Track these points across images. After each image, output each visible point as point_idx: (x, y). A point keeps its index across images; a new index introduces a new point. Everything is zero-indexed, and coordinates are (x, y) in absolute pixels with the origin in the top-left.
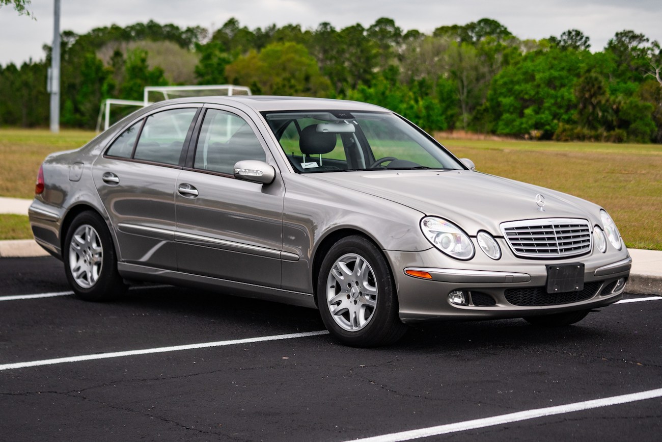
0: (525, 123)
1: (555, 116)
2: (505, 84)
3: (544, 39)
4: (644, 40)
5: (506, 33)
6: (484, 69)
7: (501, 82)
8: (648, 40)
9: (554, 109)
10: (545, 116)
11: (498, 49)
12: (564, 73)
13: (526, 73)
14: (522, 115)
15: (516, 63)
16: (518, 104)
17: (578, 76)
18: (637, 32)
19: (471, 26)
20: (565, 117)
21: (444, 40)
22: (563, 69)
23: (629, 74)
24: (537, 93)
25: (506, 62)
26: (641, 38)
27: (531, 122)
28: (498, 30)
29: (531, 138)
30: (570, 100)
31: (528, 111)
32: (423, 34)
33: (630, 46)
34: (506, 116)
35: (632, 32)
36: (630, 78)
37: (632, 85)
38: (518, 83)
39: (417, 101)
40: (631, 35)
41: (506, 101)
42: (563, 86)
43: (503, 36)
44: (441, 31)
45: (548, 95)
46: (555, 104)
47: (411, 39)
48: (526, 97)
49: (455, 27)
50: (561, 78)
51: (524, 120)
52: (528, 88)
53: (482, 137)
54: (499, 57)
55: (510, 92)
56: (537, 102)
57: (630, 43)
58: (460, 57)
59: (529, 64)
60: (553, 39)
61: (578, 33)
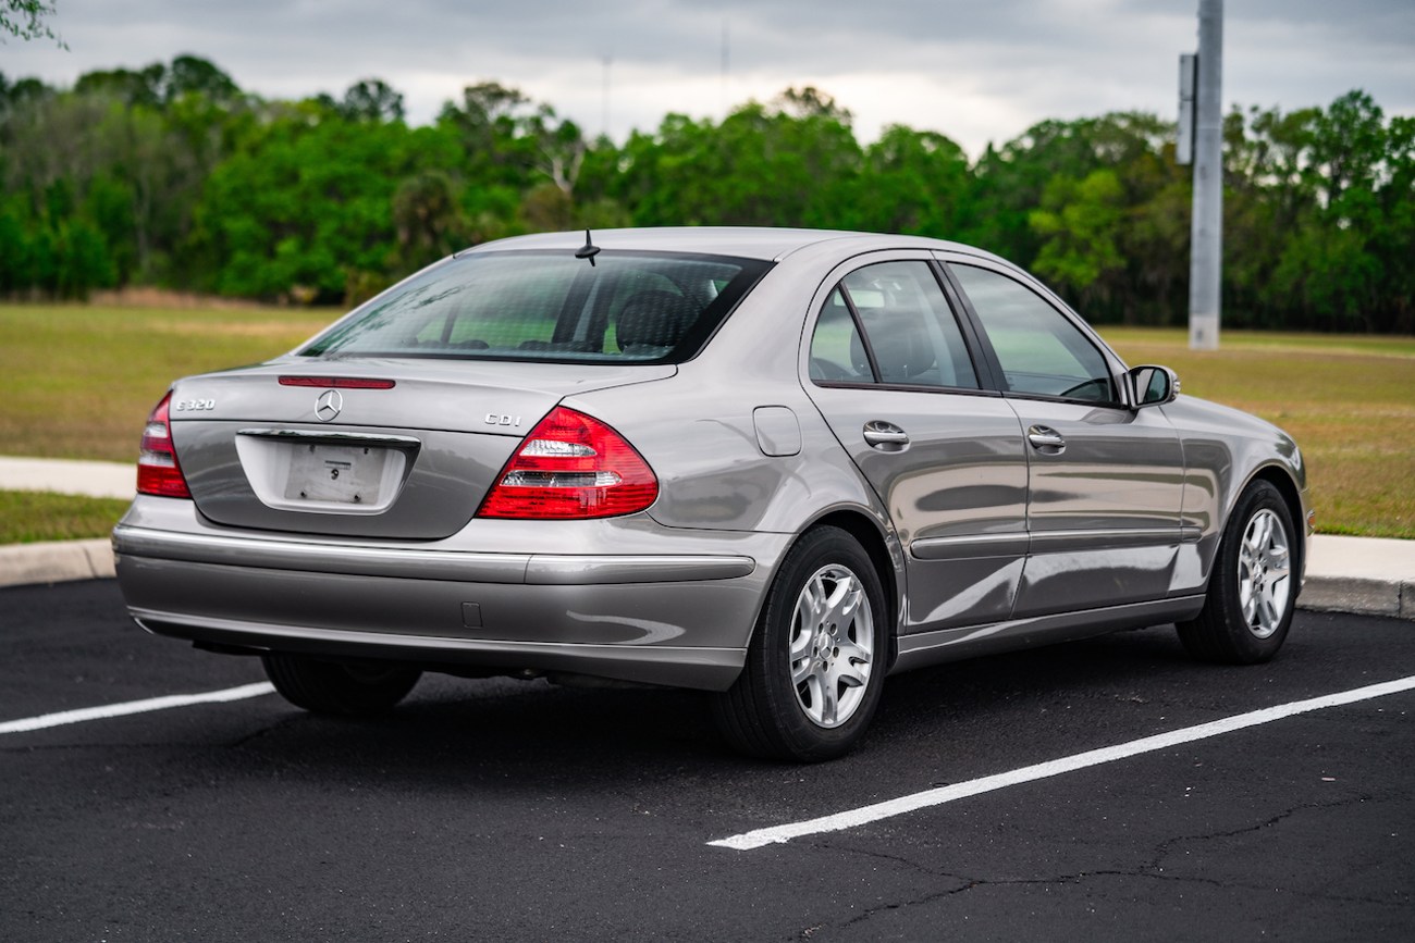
0: (278, 270)
1: (342, 257)
2: (235, 192)
3: (308, 101)
4: (522, 102)
5: (227, 87)
6: (185, 160)
7: (226, 187)
8: (528, 100)
9: (340, 241)
10: (320, 256)
11: (212, 119)
12: (359, 168)
13: (279, 169)
14: (271, 254)
15: (254, 150)
16: (263, 233)
17: (388, 172)
18: (507, 84)
19: (156, 72)
20: (363, 258)
21: (98, 99)
22: (355, 160)
23: (492, 171)
24: (305, 211)
25: (229, 146)
26: (515, 97)
27: (291, 269)
28: (212, 82)
29: (294, 303)
30: (372, 225)
31: (287, 246)
32: (50, 89)
33: (493, 115)
34: (241, 257)
35: (495, 86)
36: (495, 180)
37: (500, 192)
38: (265, 188)
39: (55, 227)
40: (493, 90)
41: (238, 225)
42: (357, 192)
43: (220, 92)
44: (91, 81)
45: (327, 214)
46: (341, 231)
47: (25, 98)
48: (283, 218)
49: (120, 75)
50: (352, 178)
51: (276, 265)
52: (285, 201)
53: (190, 301)
54: (215, 138)
55: (248, 207)
56: (304, 229)
57: (492, 107)
58: (131, 136)
59: (283, 151)
60: (324, 99)
61: (381, 86)
